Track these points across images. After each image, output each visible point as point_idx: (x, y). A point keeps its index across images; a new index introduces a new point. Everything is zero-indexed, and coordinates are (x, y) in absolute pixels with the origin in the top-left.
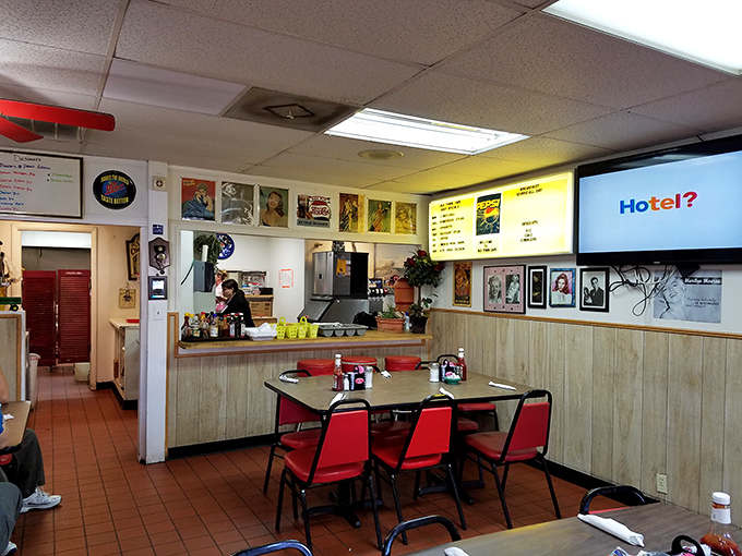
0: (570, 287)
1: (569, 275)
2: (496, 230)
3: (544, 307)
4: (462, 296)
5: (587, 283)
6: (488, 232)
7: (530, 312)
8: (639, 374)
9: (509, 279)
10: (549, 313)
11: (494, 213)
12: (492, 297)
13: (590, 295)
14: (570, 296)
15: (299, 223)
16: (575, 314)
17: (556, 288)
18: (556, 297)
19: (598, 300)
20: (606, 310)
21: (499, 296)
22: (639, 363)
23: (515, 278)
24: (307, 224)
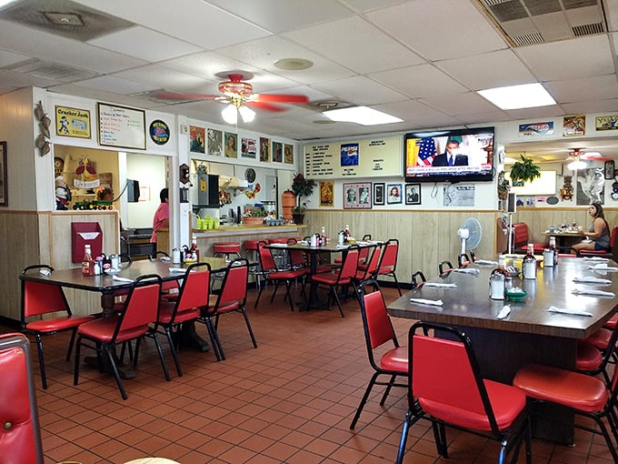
0: (399, 193)
1: (399, 187)
2: (356, 163)
3: (384, 204)
4: (327, 201)
5: (409, 191)
6: (350, 164)
7: (374, 207)
8: (437, 231)
9: (361, 190)
10: (387, 207)
11: (355, 154)
12: (350, 200)
13: (411, 197)
14: (399, 198)
15: (243, 155)
16: (403, 206)
17: (392, 194)
18: (391, 199)
19: (415, 199)
20: (420, 204)
21: (355, 199)
22: (437, 226)
23: (365, 190)
24: (246, 156)
